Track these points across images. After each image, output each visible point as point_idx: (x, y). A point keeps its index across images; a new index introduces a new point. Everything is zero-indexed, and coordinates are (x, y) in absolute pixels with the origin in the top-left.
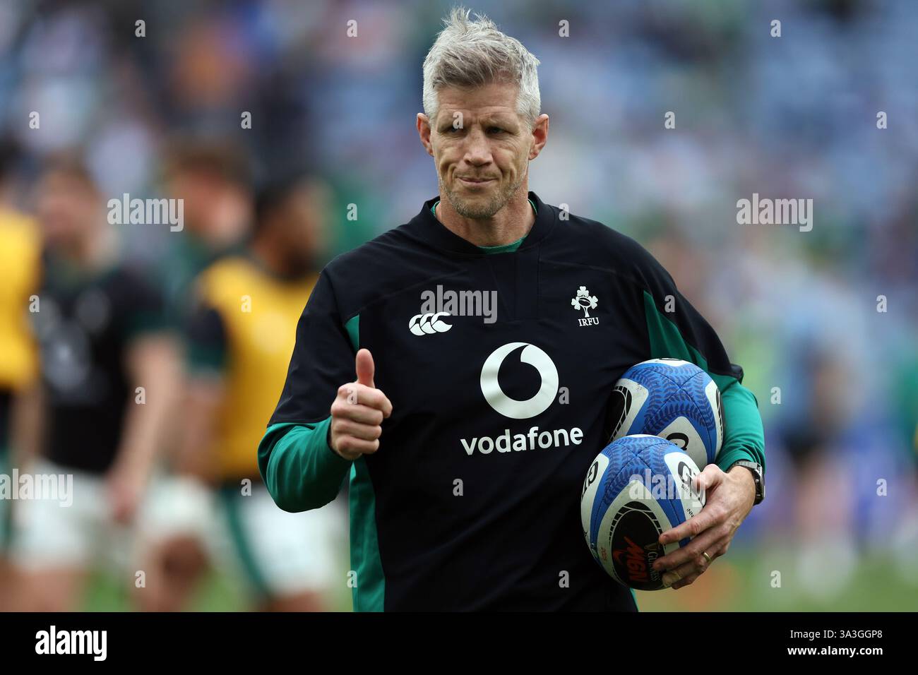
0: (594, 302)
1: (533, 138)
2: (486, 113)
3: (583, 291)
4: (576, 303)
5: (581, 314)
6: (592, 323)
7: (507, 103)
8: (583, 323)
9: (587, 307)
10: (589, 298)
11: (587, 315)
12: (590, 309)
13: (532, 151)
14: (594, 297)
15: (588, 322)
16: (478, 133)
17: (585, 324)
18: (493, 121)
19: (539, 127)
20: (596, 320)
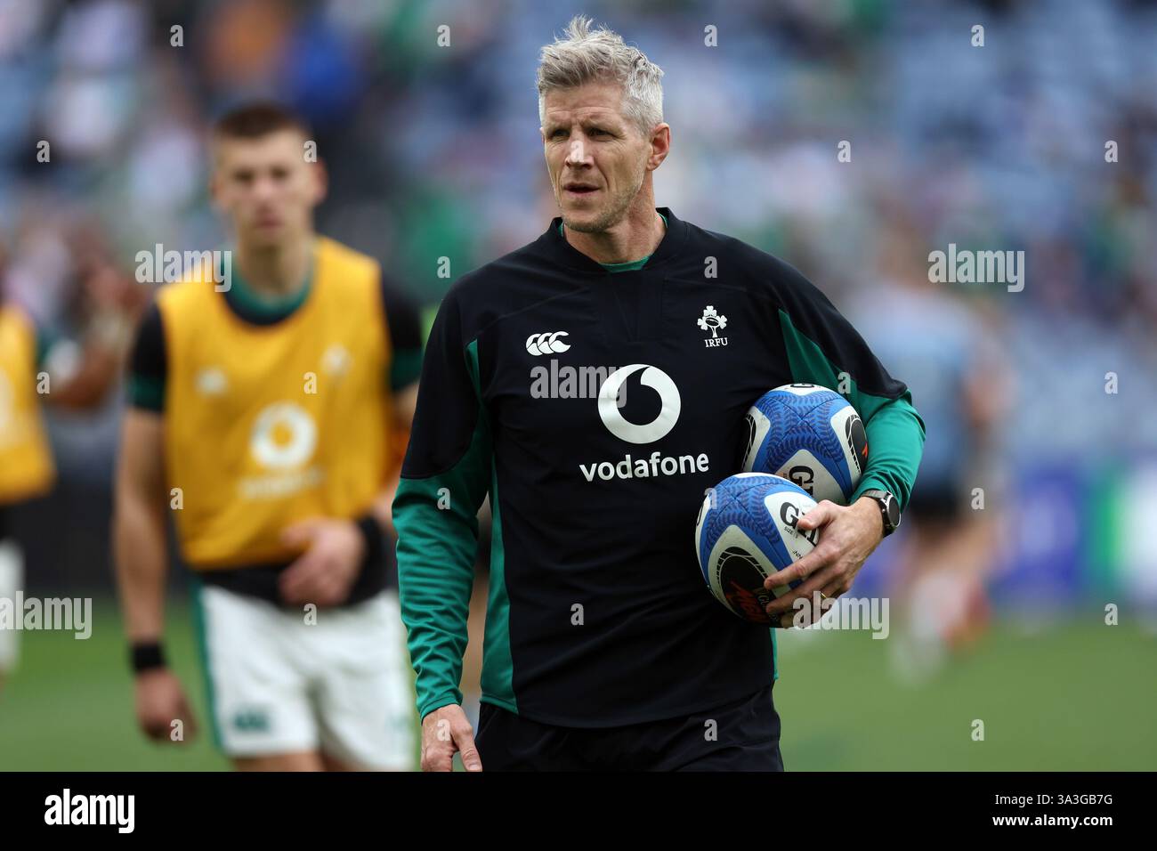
0: (722, 322)
1: (651, 147)
2: (585, 113)
3: (710, 311)
4: (702, 323)
5: (709, 334)
6: (720, 344)
7: (609, 104)
8: (710, 343)
9: (715, 327)
10: (718, 318)
11: (715, 335)
12: (719, 330)
13: (650, 161)
14: (723, 316)
15: (715, 343)
16: (577, 134)
17: (712, 344)
18: (594, 122)
19: (659, 136)
20: (724, 340)
